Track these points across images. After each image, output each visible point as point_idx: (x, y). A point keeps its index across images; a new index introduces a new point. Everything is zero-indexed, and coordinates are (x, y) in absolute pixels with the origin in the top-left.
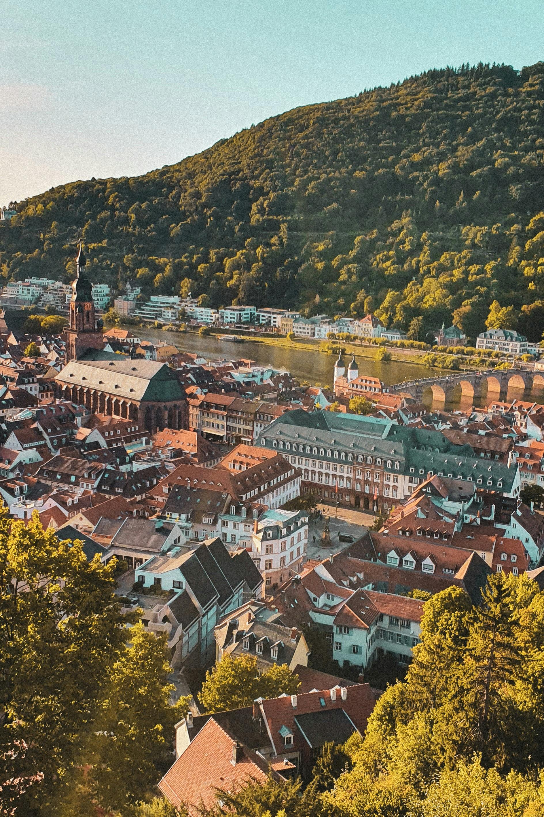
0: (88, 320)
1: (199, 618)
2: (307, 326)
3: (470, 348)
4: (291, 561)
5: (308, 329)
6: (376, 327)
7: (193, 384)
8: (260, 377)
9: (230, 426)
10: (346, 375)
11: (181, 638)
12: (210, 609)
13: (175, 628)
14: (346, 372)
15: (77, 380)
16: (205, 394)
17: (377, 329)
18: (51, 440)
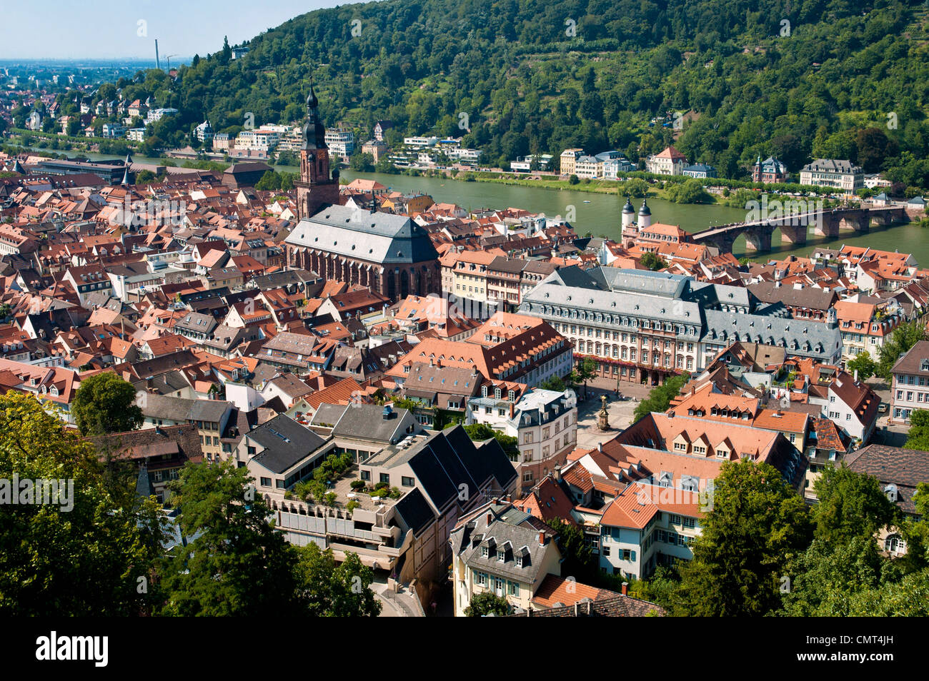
0: (321, 170)
1: (434, 520)
2: (592, 165)
3: (792, 184)
4: (556, 451)
5: (594, 168)
6: (677, 162)
7: (447, 240)
8: (530, 228)
9: (492, 291)
10: (634, 223)
11: (412, 544)
12: (449, 510)
13: (403, 534)
14: (636, 219)
15: (308, 242)
16: (461, 251)
17: (678, 165)
18: (277, 312)
